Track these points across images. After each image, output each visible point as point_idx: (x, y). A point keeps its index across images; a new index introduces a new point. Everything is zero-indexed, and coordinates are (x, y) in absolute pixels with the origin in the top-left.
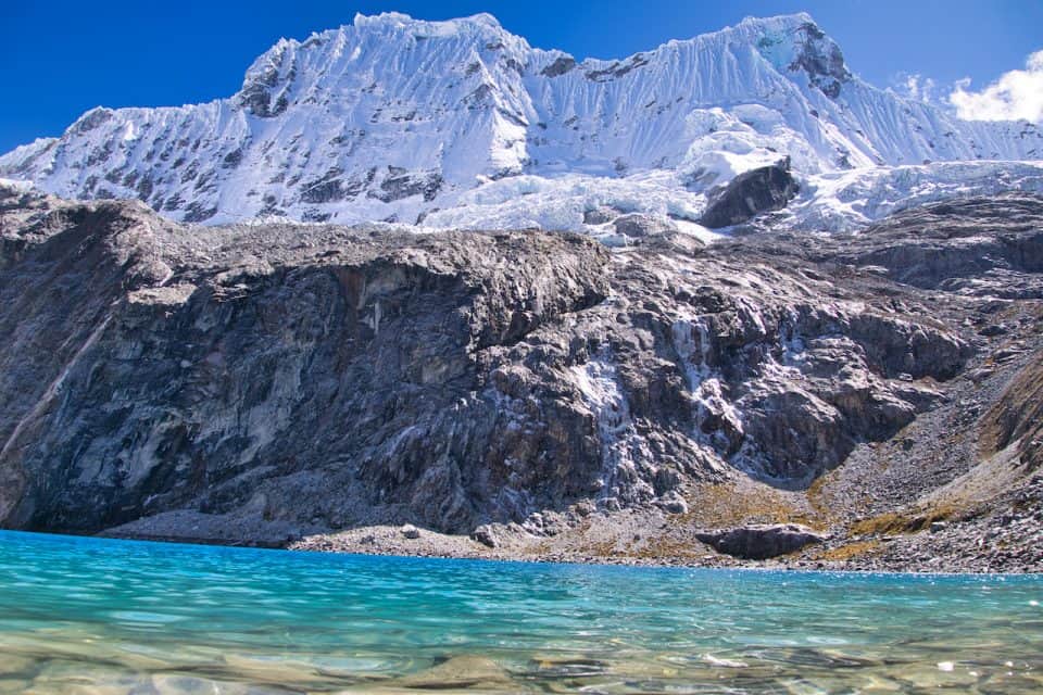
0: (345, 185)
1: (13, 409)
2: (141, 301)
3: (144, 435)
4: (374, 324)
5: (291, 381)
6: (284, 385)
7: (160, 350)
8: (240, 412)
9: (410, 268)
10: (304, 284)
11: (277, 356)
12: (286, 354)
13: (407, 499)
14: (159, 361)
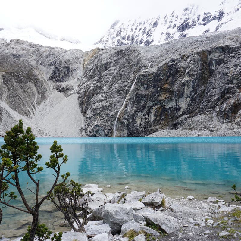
0: (190, 24)
1: (116, 108)
2: (144, 73)
3: (151, 110)
4: (213, 67)
5: (190, 89)
6: (188, 91)
7: (152, 86)
8: (176, 100)
9: (223, 47)
10: (189, 59)
11: (185, 82)
12: (187, 81)
13: (234, 121)
14: (152, 90)
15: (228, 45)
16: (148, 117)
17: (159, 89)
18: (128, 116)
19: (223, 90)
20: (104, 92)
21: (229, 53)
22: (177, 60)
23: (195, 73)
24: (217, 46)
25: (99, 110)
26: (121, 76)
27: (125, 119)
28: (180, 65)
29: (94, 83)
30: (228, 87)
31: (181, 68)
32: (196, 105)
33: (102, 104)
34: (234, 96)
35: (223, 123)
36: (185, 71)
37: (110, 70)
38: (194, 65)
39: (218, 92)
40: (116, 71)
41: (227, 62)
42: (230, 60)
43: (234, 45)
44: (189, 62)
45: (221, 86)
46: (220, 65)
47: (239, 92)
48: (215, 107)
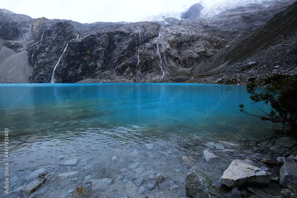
3: (79, 66)
4: (116, 43)
6: (102, 56)
7: (78, 51)
8: (95, 61)
9: (121, 32)
10: (102, 36)
11: (99, 50)
12: (101, 50)
13: (123, 75)
14: (78, 53)
15: (123, 31)
16: (77, 70)
17: (83, 53)
18: (62, 69)
19: (119, 57)
20: (47, 51)
21: (124, 36)
22: (95, 35)
23: (106, 45)
24: (118, 31)
25: (43, 64)
26: (58, 41)
27: (60, 71)
28: (97, 39)
29: (40, 44)
30: (122, 56)
31: (98, 41)
32: (106, 65)
33: (45, 60)
34: (124, 61)
35: (118, 76)
36: (100, 43)
37: (52, 36)
38: (105, 40)
39: (117, 58)
40: (55, 38)
42: (124, 40)
43: (127, 31)
44: (102, 38)
45: (119, 55)
46: (119, 42)
47: (127, 59)
48: (115, 66)
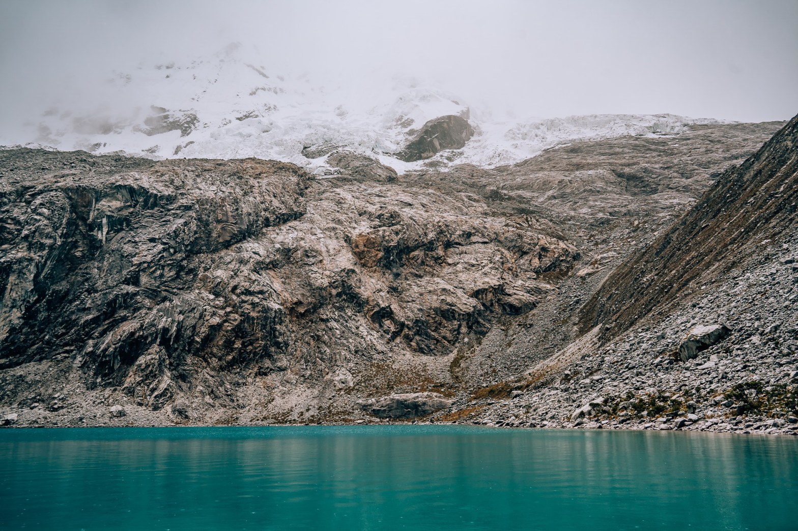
4: (101, 235)
5: (24, 284)
6: (19, 288)
9: (134, 189)
10: (38, 201)
11: (10, 264)
12: (20, 261)
13: (121, 383)
15: (146, 185)
19: (111, 297)
21: (146, 206)
23: (48, 242)
24: (118, 184)
28: (8, 211)
30: (125, 292)
31: (9, 221)
32: (34, 333)
34: (135, 317)
35: (93, 387)
36: (19, 231)
38: (49, 219)
39: (99, 303)
41: (137, 228)
42: (144, 224)
43: (160, 189)
44: (35, 209)
45: (110, 287)
46: (118, 231)
47: (150, 309)
48: (83, 341)
